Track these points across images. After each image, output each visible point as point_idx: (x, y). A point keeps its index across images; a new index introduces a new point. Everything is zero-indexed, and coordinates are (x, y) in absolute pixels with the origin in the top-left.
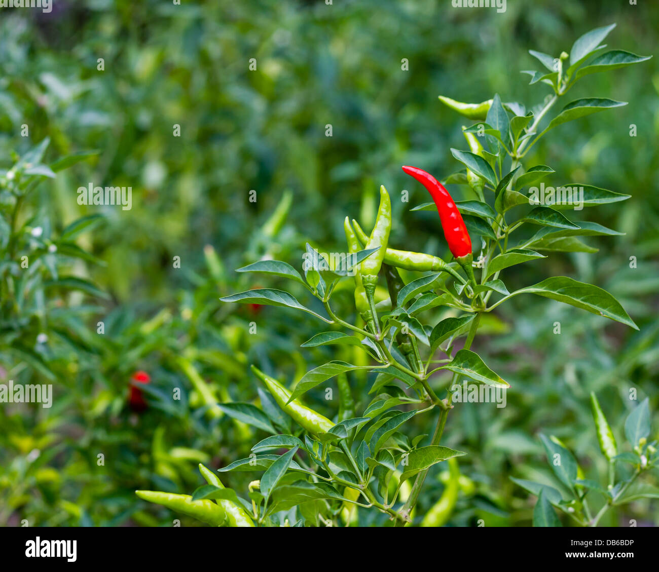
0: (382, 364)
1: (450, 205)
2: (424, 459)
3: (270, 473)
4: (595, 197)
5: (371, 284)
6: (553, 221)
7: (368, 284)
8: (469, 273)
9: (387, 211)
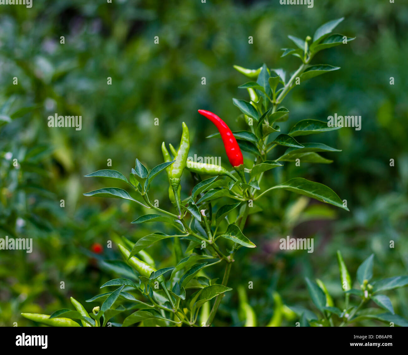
0: (185, 234)
1: (229, 134)
2: (211, 293)
3: (107, 302)
4: (321, 127)
5: (175, 184)
6: (289, 143)
7: (174, 184)
8: (241, 176)
9: (187, 138)
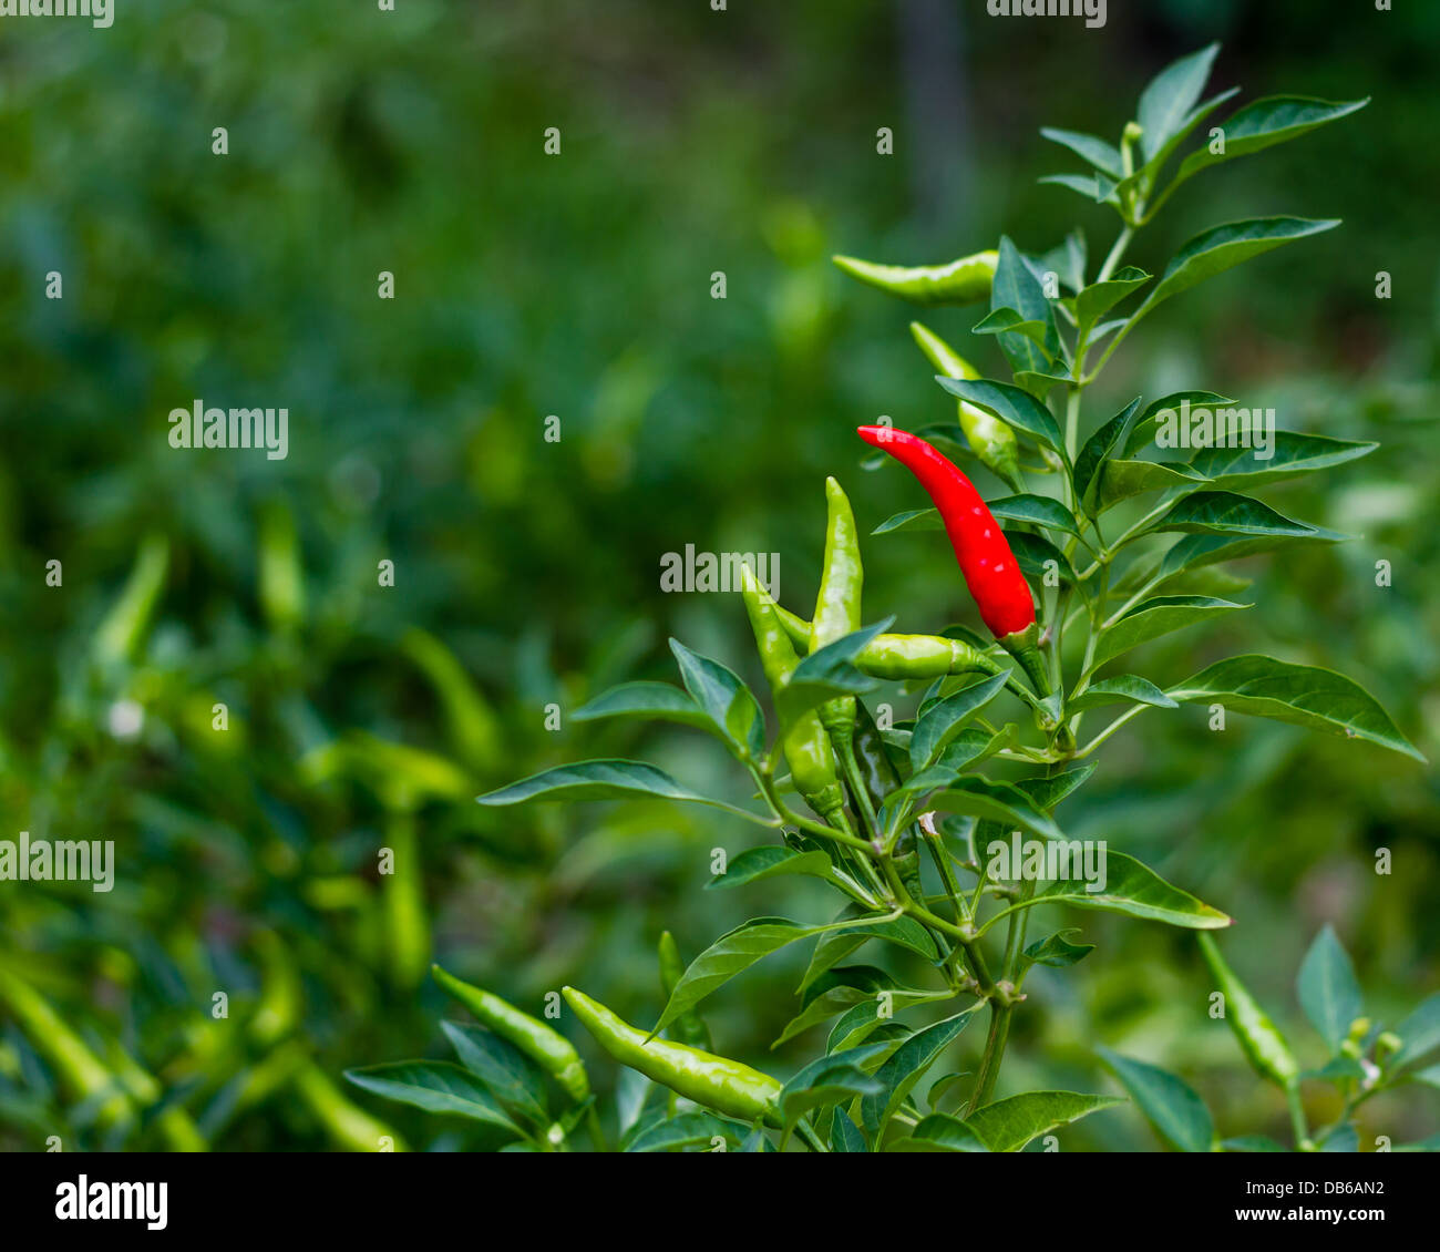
2: (1003, 1130)
4: (1295, 455)
5: (843, 720)
7: (838, 721)
8: (1034, 670)
9: (849, 538)
